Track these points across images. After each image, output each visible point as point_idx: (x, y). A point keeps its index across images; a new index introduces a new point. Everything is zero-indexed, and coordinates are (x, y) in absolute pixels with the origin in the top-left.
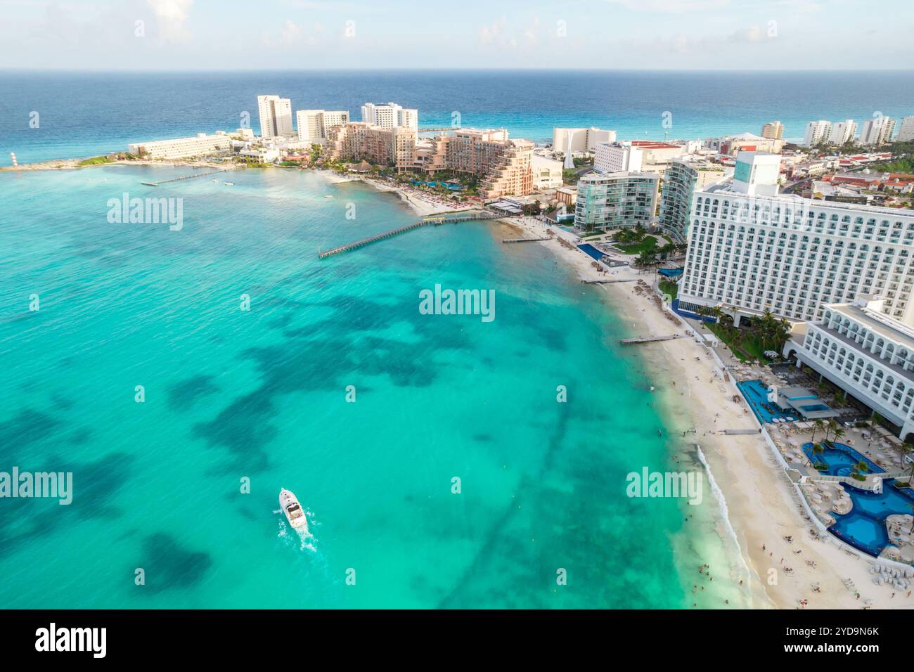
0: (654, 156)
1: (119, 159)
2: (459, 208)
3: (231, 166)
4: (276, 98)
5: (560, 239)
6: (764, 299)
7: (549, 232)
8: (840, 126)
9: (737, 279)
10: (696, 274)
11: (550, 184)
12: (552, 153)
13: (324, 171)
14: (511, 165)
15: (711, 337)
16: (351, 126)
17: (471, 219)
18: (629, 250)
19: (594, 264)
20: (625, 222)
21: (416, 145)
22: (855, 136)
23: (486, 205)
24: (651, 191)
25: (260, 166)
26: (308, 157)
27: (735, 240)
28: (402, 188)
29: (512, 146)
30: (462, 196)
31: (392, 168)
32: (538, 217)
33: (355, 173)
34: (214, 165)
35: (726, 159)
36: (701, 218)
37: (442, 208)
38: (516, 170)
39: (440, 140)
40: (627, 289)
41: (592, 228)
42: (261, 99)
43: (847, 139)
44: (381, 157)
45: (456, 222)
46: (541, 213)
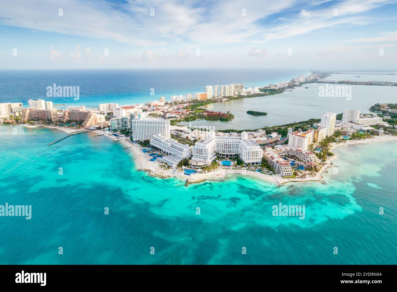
0: (129, 110)
2: (79, 130)
5: (108, 134)
6: (147, 137)
7: (105, 133)
8: (179, 97)
11: (102, 121)
13: (24, 124)
14: (91, 117)
15: (138, 145)
16: (31, 109)
17: (84, 132)
18: (124, 134)
19: (116, 137)
20: (122, 128)
21: (58, 114)
22: (183, 99)
23: (86, 128)
24: (127, 121)
27: (140, 128)
28: (57, 127)
29: (90, 112)
30: (78, 127)
31: (51, 121)
33: (38, 124)
36: (134, 125)
37: (74, 131)
38: (92, 119)
39: (66, 112)
40: (124, 141)
41: (115, 130)
45: (80, 134)
46: (102, 129)
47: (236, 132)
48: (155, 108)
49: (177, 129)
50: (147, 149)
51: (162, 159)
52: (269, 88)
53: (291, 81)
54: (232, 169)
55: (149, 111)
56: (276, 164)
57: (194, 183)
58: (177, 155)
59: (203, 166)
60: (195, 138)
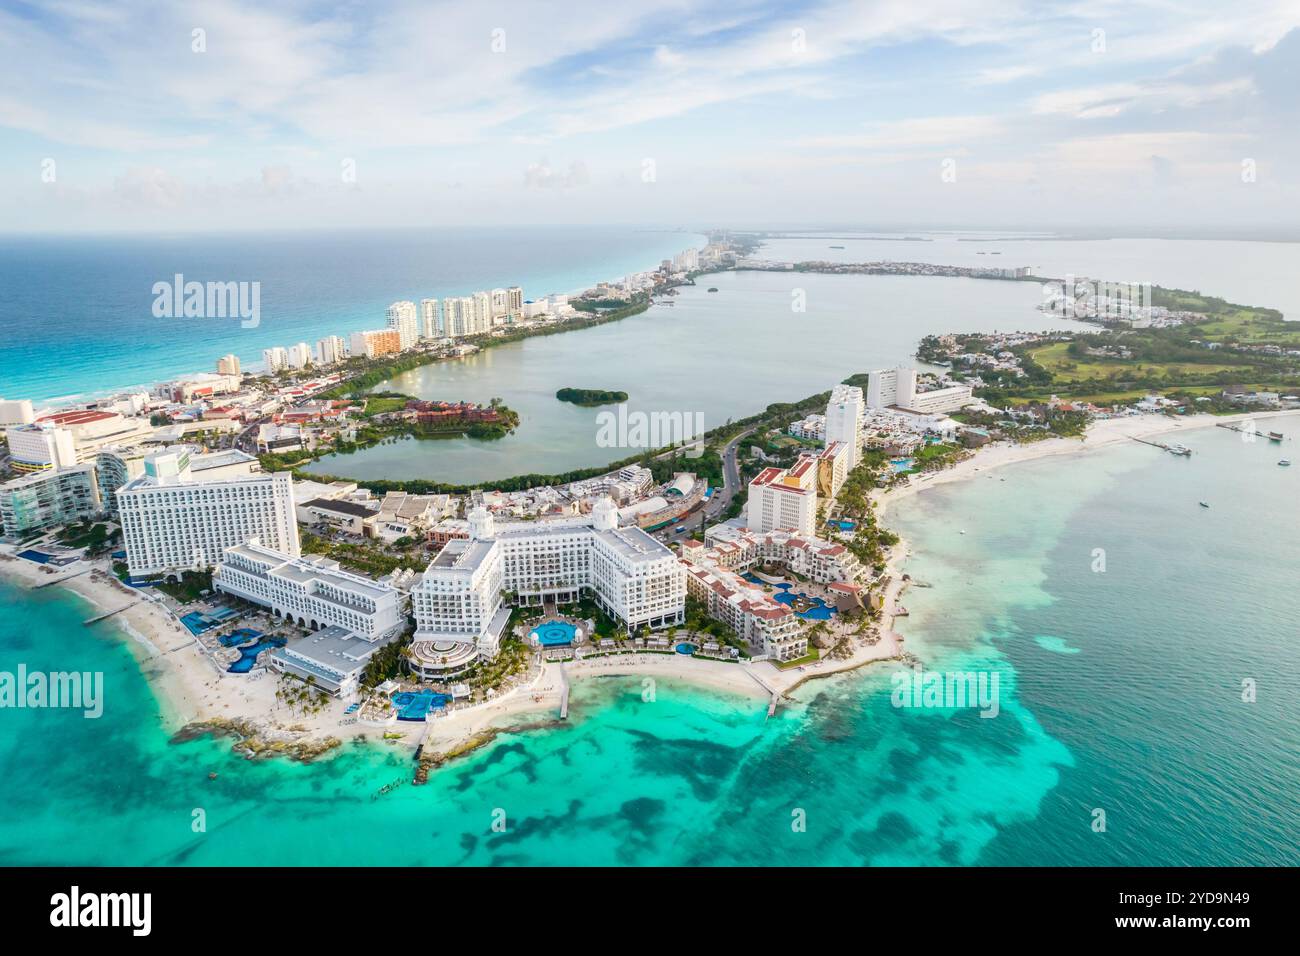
0: (87, 432)
8: (295, 350)
15: (160, 595)
18: (77, 545)
19: (42, 568)
20: (67, 518)
22: (312, 358)
24: (88, 482)
27: (159, 520)
35: (177, 413)
36: (128, 511)
41: (29, 533)
43: (305, 361)
47: (549, 487)
48: (204, 407)
49: (317, 497)
50: (207, 610)
51: (285, 655)
52: (600, 298)
53: (661, 268)
54: (585, 658)
55: (181, 421)
56: (743, 615)
57: (452, 757)
58: (348, 628)
59: (469, 664)
60: (399, 529)
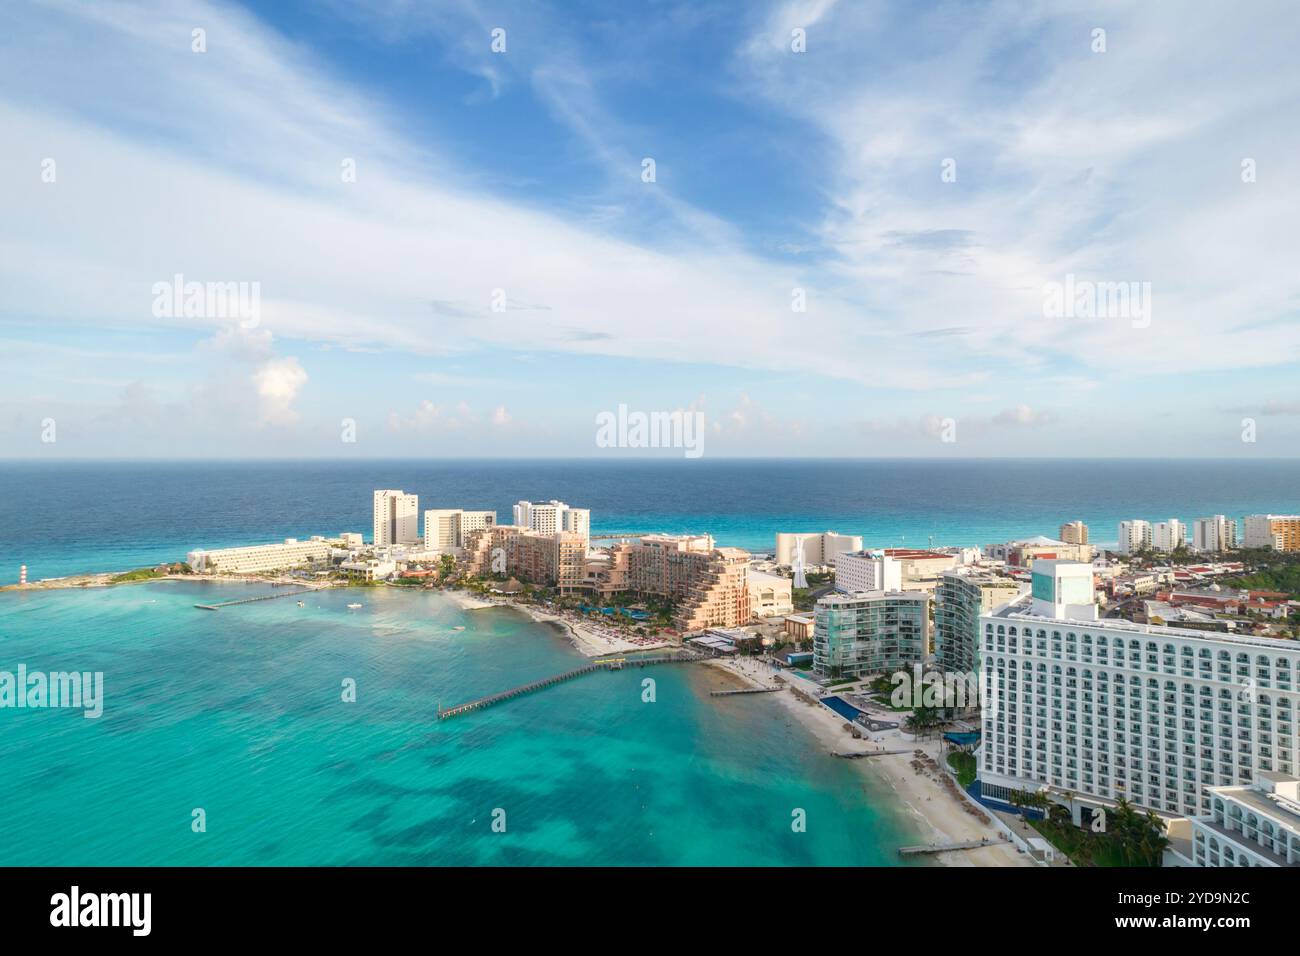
0: (917, 570)
1: (171, 573)
2: (647, 645)
3: (325, 584)
4: (399, 494)
5: (794, 690)
6: (1112, 778)
7: (777, 679)
8: (1162, 527)
9: (1064, 747)
10: (1001, 739)
11: (775, 610)
12: (776, 567)
13: (455, 592)
14: (718, 583)
16: (498, 531)
17: (664, 661)
21: (586, 557)
22: (1187, 540)
23: (685, 640)
24: (920, 618)
25: (366, 585)
26: (434, 572)
28: (565, 616)
29: (720, 558)
30: (650, 627)
31: (552, 589)
32: (760, 657)
33: (499, 594)
34: (302, 582)
35: (1019, 572)
37: (621, 645)
38: (727, 591)
39: (619, 550)
40: (900, 765)
41: (838, 673)
42: (378, 495)
43: (1176, 544)
44: (537, 573)
46: (765, 652)
